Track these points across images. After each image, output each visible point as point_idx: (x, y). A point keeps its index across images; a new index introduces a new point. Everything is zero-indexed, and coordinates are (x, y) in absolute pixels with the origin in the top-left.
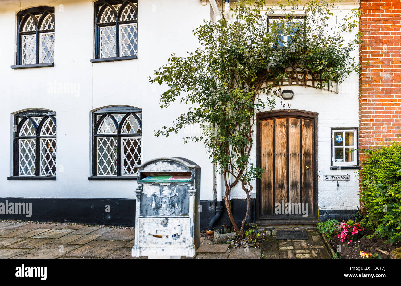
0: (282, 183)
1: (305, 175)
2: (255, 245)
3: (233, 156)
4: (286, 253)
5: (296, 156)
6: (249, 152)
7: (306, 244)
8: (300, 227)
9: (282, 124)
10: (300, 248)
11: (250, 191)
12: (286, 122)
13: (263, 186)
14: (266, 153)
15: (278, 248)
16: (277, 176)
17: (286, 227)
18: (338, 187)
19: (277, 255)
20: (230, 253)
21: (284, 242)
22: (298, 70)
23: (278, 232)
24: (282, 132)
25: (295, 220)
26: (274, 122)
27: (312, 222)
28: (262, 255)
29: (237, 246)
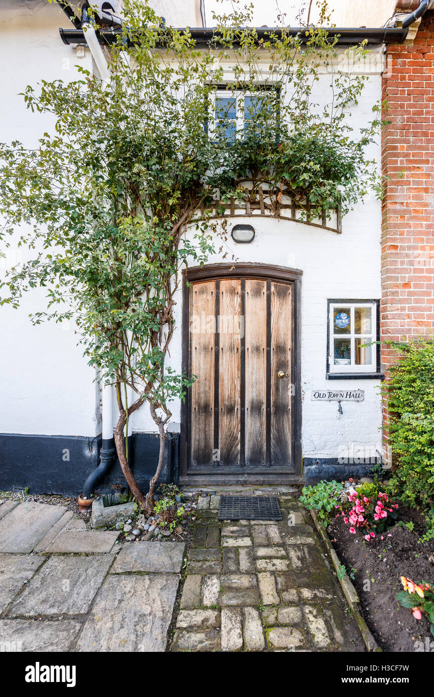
0: (232, 405)
1: (277, 389)
2: (172, 533)
3: (134, 350)
4: (236, 556)
5: (259, 353)
6: (167, 343)
7: (277, 532)
8: (265, 489)
9: (232, 291)
10: (266, 542)
11: (165, 422)
12: (239, 287)
13: (195, 409)
14: (202, 345)
15: (220, 541)
16: (223, 390)
17: (239, 488)
18: (342, 413)
19: (217, 562)
20: (118, 553)
21: (234, 526)
22: (265, 187)
23: (224, 500)
24: (233, 306)
25: (256, 476)
26: (218, 287)
27: (289, 481)
28: (185, 560)
29: (137, 536)
